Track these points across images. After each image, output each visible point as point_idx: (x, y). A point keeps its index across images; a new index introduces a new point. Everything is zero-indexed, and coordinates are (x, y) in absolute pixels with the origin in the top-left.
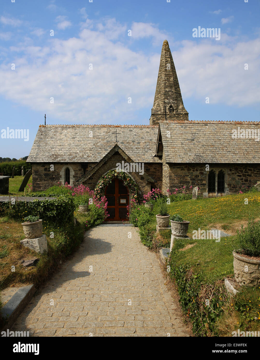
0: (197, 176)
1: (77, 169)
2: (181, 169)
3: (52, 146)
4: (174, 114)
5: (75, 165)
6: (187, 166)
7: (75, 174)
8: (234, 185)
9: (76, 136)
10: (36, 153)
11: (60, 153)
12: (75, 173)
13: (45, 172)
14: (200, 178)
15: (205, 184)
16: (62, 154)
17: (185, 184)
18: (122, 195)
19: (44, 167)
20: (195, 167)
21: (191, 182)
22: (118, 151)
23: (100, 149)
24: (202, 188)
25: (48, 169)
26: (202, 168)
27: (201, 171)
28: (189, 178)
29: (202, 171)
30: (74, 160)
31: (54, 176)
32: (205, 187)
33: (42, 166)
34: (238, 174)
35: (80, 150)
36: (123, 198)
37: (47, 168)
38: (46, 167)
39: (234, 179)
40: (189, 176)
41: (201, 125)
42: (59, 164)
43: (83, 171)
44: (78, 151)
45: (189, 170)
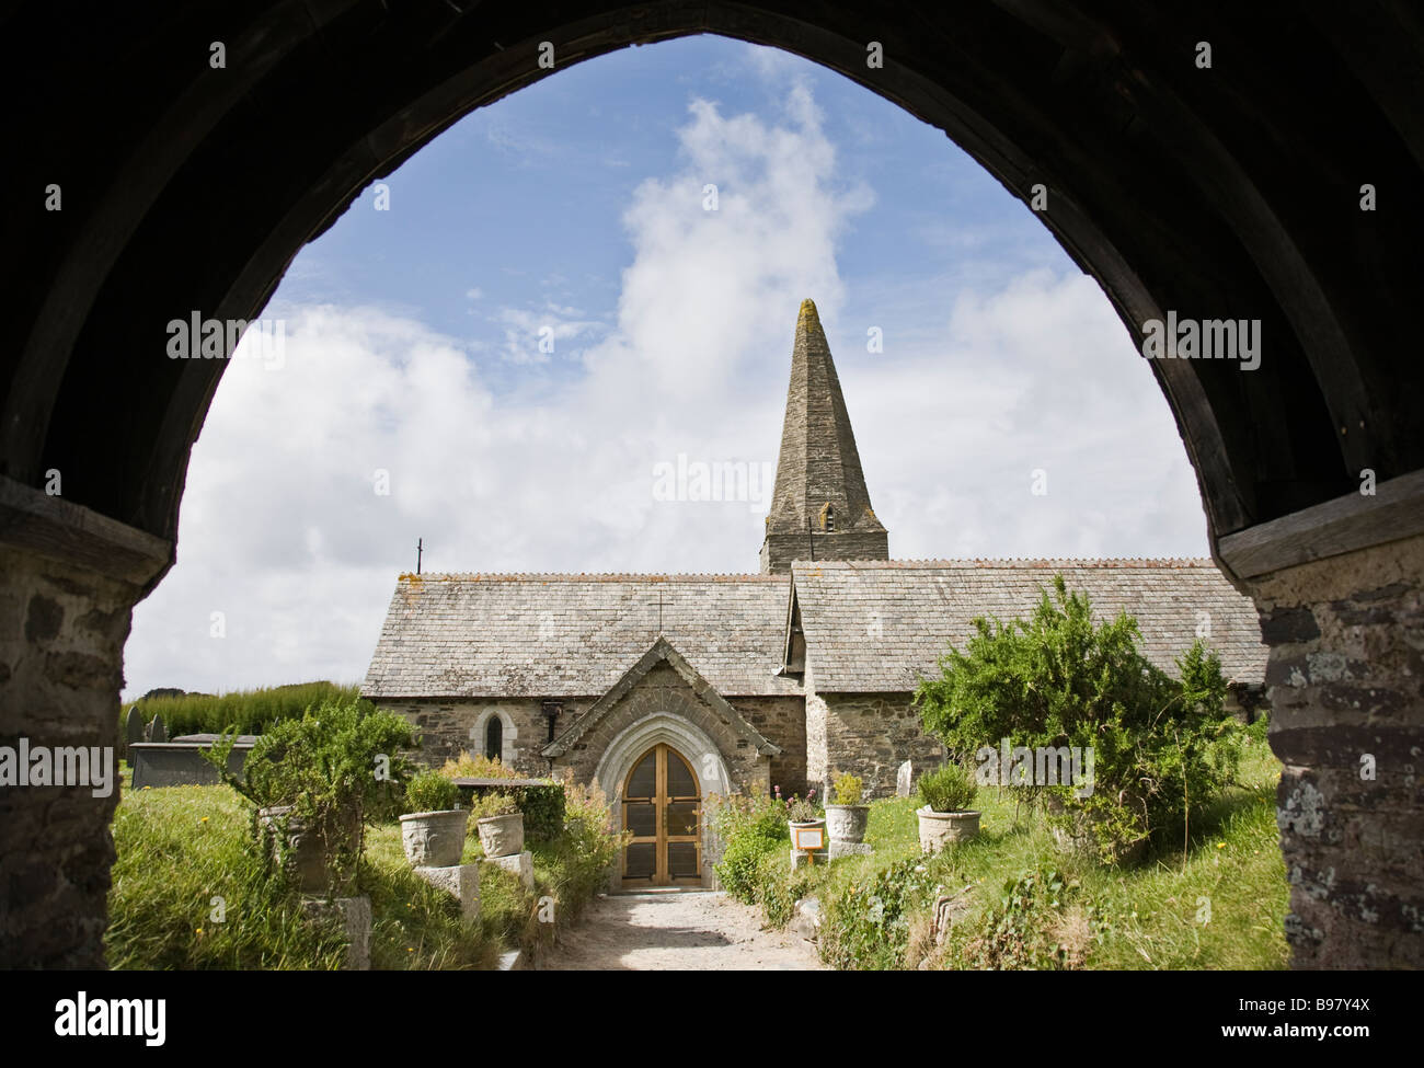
0: (912, 733)
1: (528, 720)
2: (861, 711)
3: (443, 644)
5: (520, 708)
6: (880, 702)
7: (519, 737)
9: (523, 612)
10: (389, 667)
11: (469, 667)
12: (519, 731)
13: (422, 731)
16: (477, 672)
17: (877, 759)
18: (676, 798)
19: (418, 711)
20: (906, 704)
21: (894, 752)
22: (666, 660)
24: (929, 769)
25: (428, 721)
28: (888, 741)
30: (516, 689)
31: (449, 744)
33: (412, 709)
35: (537, 656)
37: (425, 716)
38: (422, 713)
40: (888, 734)
41: (923, 573)
42: (467, 704)
43: (545, 726)
44: (530, 661)
45: (886, 713)
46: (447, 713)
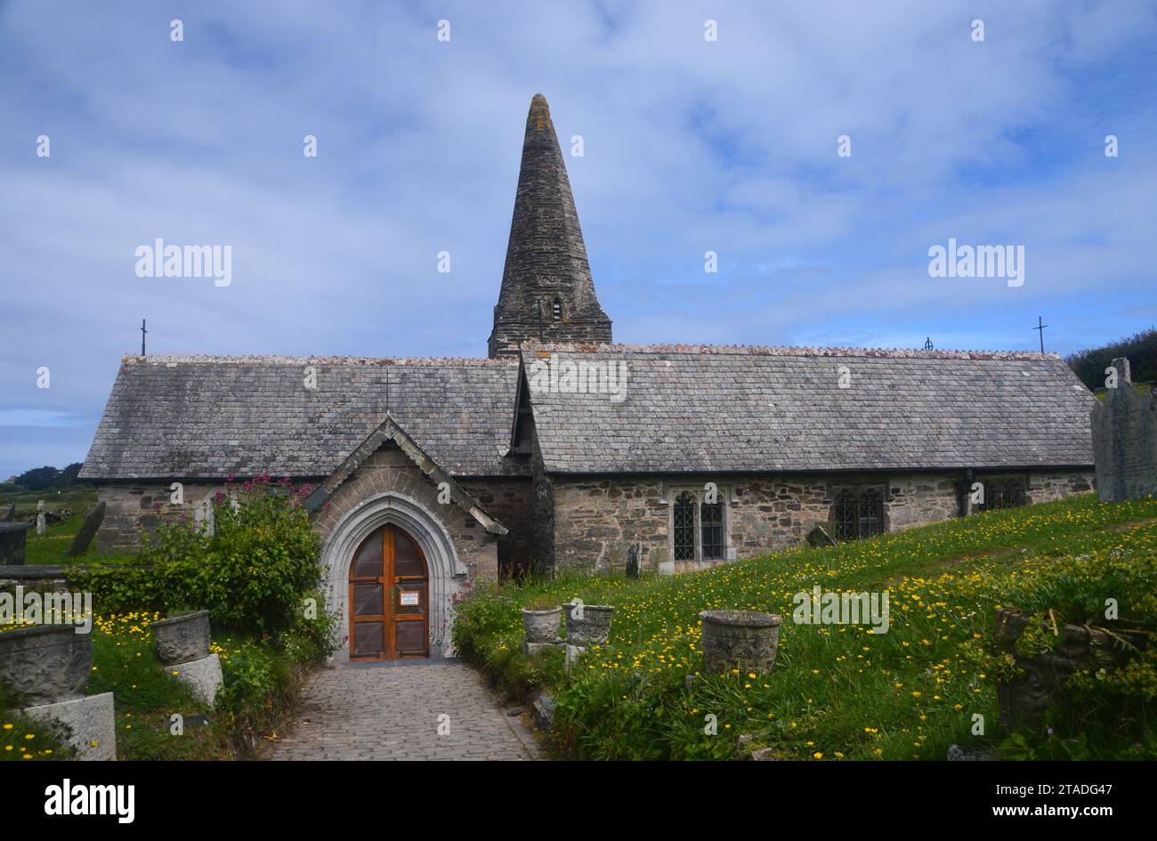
0: (639, 513)
2: (589, 491)
4: (566, 324)
6: (608, 483)
8: (750, 538)
11: (195, 449)
13: (145, 512)
14: (648, 517)
15: (666, 537)
16: (203, 452)
17: (604, 538)
18: (403, 577)
19: (141, 493)
20: (633, 484)
21: (621, 531)
22: (392, 439)
23: (330, 433)
24: (655, 548)
25: (153, 502)
26: (654, 487)
27: (652, 496)
28: (615, 520)
29: (655, 498)
30: (243, 469)
32: (665, 547)
33: (135, 490)
34: (759, 503)
35: (264, 437)
36: (408, 590)
37: (150, 497)
38: (146, 494)
39: (749, 519)
40: (616, 514)
41: (650, 357)
42: (193, 485)
44: (257, 442)
45: (613, 493)
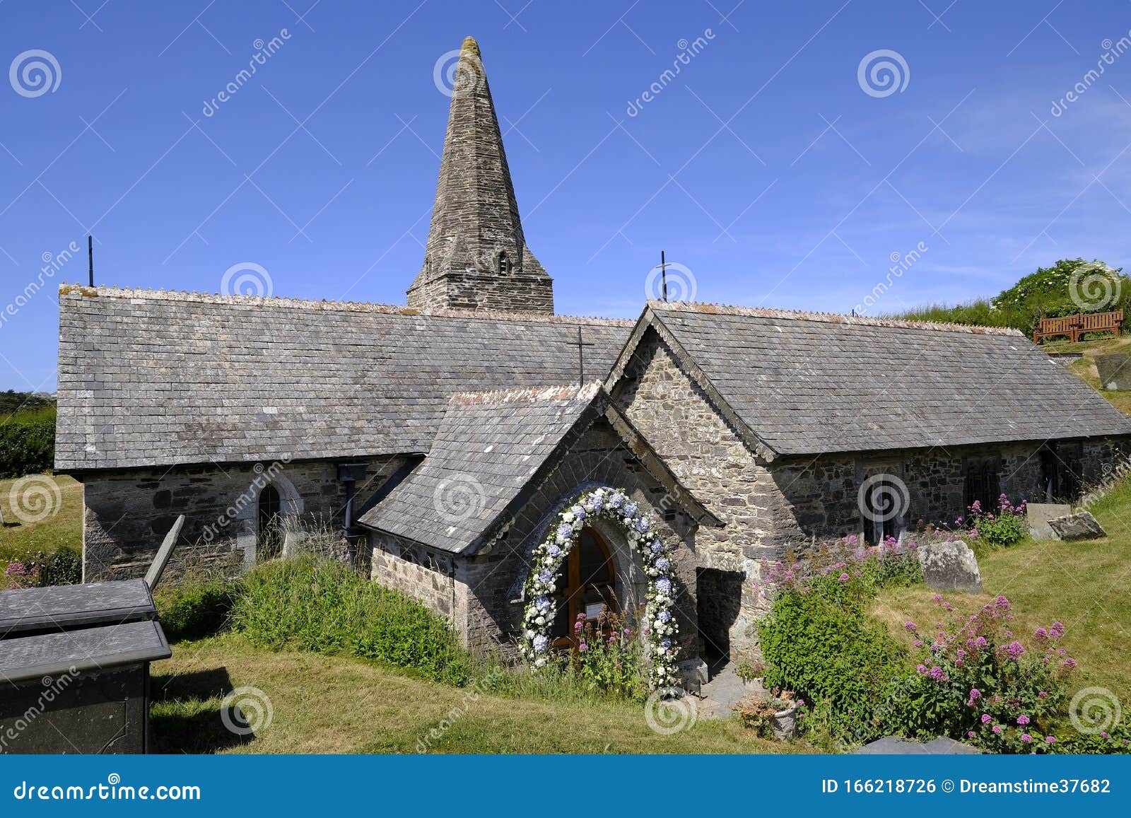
0: (838, 495)
1: (317, 487)
2: (799, 473)
3: (168, 386)
4: (512, 280)
5: (307, 472)
6: (814, 463)
7: (305, 510)
8: (915, 514)
9: (264, 344)
10: (91, 420)
11: (219, 420)
12: (306, 503)
13: (160, 513)
16: (234, 425)
17: (814, 525)
19: (155, 486)
20: (834, 464)
21: (826, 517)
22: (604, 416)
25: (171, 497)
26: (849, 467)
27: (847, 476)
28: (822, 505)
29: (850, 478)
32: (858, 530)
33: (146, 483)
34: (921, 480)
35: (307, 402)
37: (167, 491)
38: (163, 487)
39: (914, 496)
40: (822, 497)
41: (762, 321)
42: (232, 471)
43: (339, 493)
44: (302, 409)
46: (201, 485)
